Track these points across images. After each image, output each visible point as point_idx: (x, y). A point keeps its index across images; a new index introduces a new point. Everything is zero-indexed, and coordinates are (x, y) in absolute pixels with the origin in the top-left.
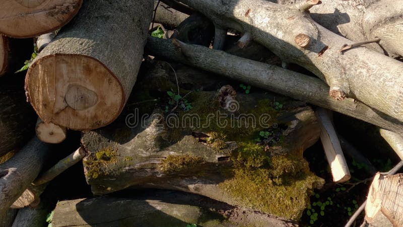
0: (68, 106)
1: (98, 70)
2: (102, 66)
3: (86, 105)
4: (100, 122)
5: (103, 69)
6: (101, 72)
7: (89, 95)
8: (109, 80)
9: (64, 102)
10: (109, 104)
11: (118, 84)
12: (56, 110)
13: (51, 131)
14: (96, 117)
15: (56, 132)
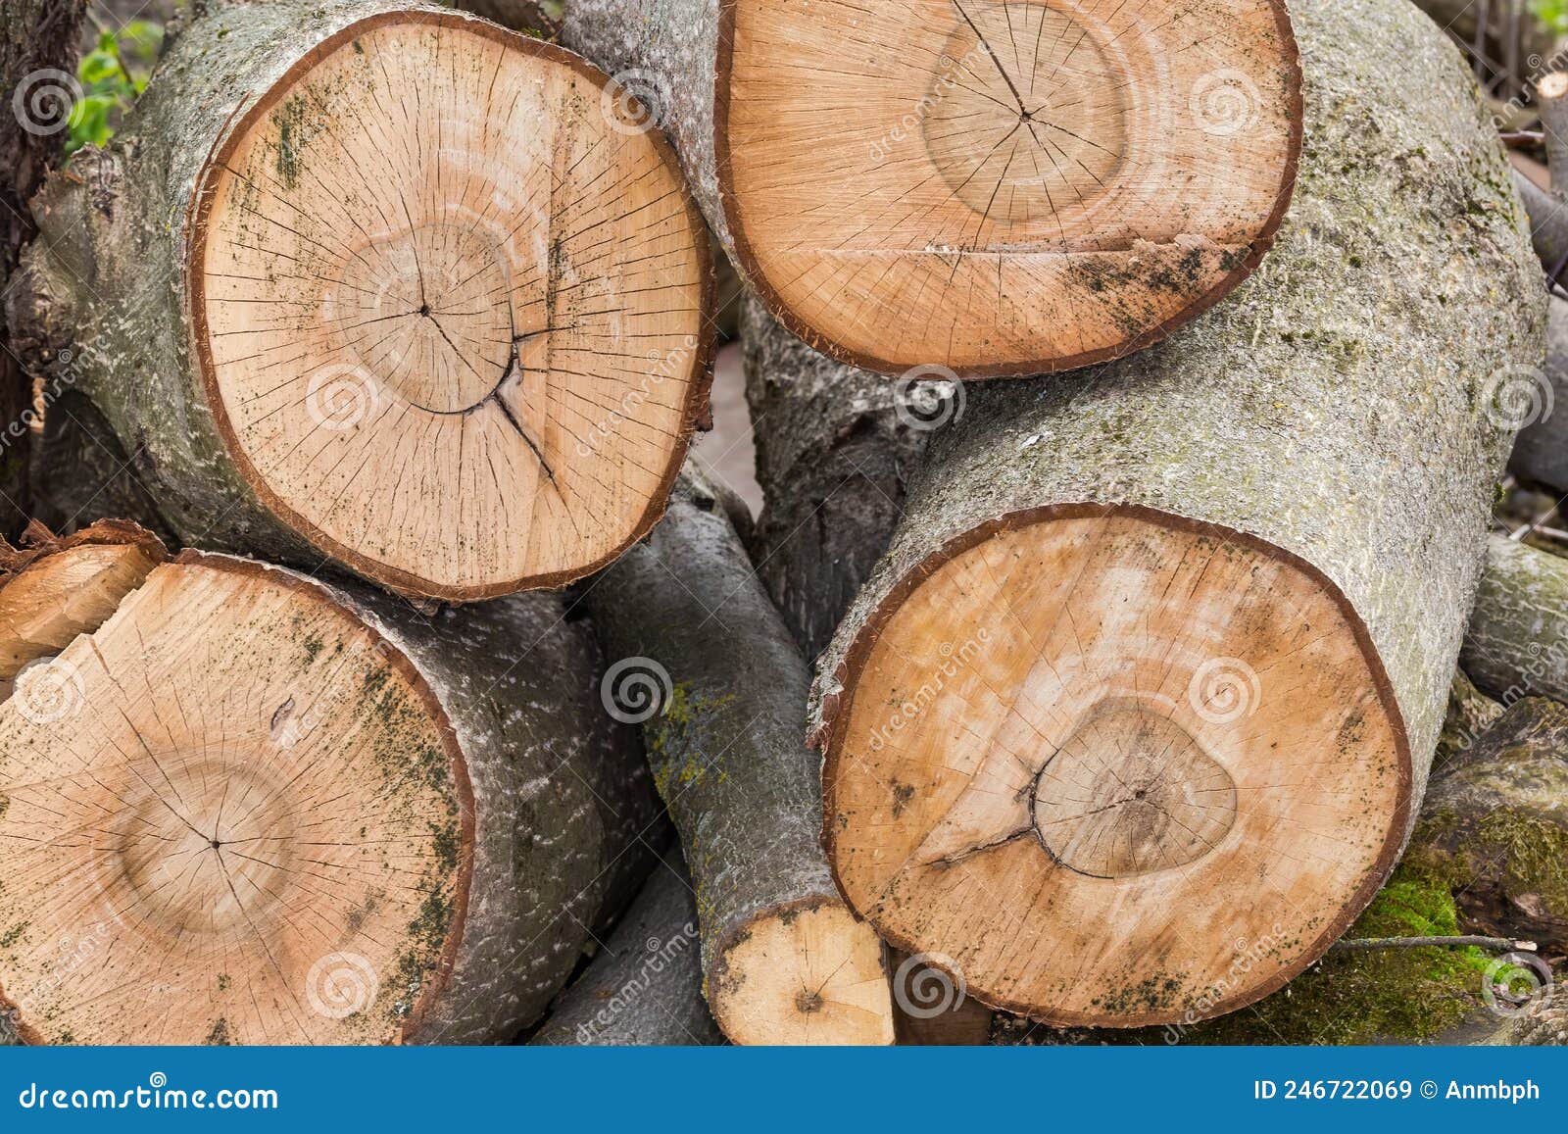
0: (1027, 833)
1: (1316, 645)
2: (1347, 631)
3: (1146, 848)
4: (1170, 985)
5: (1344, 650)
6: (1321, 664)
7: (1187, 787)
8: (1353, 721)
9: (1017, 799)
10: (1282, 876)
11: (1393, 758)
12: (942, 843)
13: (813, 986)
14: (1162, 945)
15: (841, 998)
